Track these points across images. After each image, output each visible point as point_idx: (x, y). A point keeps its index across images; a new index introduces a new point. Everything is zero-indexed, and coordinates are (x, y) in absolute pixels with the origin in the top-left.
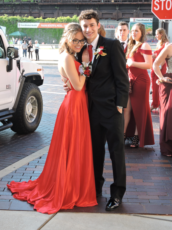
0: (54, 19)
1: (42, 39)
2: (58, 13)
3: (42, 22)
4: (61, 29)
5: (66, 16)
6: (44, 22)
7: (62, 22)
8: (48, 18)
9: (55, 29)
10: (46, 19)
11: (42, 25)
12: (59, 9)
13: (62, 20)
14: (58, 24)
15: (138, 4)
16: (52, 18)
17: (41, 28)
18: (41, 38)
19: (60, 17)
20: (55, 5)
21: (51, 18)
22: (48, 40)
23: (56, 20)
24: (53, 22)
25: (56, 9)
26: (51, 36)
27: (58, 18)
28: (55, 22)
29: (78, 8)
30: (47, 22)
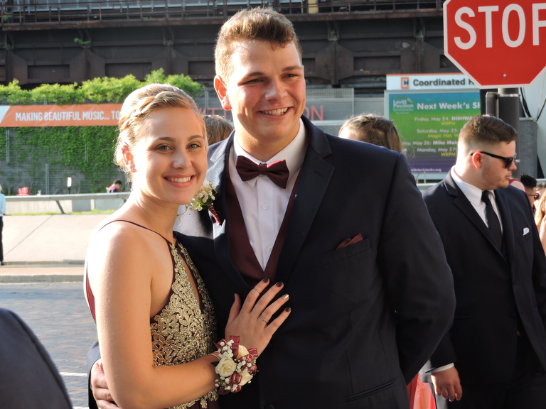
0: (68, 89)
1: (20, 174)
2: (88, 65)
3: (19, 103)
4: (100, 128)
5: (120, 76)
6: (27, 102)
7: (105, 102)
8: (44, 87)
9: (75, 131)
10: (36, 92)
11: (18, 116)
12: (92, 48)
13: (103, 93)
14: (87, 110)
15: (418, 19)
16: (61, 84)
17: (17, 129)
18: (17, 170)
19: (96, 81)
20: (74, 32)
21: (56, 86)
22: (47, 177)
23: (79, 91)
24: (64, 103)
25: (79, 48)
26: (59, 159)
27: (87, 86)
28: (72, 100)
29: (170, 43)
30: (39, 102)
